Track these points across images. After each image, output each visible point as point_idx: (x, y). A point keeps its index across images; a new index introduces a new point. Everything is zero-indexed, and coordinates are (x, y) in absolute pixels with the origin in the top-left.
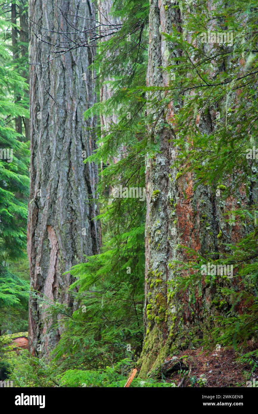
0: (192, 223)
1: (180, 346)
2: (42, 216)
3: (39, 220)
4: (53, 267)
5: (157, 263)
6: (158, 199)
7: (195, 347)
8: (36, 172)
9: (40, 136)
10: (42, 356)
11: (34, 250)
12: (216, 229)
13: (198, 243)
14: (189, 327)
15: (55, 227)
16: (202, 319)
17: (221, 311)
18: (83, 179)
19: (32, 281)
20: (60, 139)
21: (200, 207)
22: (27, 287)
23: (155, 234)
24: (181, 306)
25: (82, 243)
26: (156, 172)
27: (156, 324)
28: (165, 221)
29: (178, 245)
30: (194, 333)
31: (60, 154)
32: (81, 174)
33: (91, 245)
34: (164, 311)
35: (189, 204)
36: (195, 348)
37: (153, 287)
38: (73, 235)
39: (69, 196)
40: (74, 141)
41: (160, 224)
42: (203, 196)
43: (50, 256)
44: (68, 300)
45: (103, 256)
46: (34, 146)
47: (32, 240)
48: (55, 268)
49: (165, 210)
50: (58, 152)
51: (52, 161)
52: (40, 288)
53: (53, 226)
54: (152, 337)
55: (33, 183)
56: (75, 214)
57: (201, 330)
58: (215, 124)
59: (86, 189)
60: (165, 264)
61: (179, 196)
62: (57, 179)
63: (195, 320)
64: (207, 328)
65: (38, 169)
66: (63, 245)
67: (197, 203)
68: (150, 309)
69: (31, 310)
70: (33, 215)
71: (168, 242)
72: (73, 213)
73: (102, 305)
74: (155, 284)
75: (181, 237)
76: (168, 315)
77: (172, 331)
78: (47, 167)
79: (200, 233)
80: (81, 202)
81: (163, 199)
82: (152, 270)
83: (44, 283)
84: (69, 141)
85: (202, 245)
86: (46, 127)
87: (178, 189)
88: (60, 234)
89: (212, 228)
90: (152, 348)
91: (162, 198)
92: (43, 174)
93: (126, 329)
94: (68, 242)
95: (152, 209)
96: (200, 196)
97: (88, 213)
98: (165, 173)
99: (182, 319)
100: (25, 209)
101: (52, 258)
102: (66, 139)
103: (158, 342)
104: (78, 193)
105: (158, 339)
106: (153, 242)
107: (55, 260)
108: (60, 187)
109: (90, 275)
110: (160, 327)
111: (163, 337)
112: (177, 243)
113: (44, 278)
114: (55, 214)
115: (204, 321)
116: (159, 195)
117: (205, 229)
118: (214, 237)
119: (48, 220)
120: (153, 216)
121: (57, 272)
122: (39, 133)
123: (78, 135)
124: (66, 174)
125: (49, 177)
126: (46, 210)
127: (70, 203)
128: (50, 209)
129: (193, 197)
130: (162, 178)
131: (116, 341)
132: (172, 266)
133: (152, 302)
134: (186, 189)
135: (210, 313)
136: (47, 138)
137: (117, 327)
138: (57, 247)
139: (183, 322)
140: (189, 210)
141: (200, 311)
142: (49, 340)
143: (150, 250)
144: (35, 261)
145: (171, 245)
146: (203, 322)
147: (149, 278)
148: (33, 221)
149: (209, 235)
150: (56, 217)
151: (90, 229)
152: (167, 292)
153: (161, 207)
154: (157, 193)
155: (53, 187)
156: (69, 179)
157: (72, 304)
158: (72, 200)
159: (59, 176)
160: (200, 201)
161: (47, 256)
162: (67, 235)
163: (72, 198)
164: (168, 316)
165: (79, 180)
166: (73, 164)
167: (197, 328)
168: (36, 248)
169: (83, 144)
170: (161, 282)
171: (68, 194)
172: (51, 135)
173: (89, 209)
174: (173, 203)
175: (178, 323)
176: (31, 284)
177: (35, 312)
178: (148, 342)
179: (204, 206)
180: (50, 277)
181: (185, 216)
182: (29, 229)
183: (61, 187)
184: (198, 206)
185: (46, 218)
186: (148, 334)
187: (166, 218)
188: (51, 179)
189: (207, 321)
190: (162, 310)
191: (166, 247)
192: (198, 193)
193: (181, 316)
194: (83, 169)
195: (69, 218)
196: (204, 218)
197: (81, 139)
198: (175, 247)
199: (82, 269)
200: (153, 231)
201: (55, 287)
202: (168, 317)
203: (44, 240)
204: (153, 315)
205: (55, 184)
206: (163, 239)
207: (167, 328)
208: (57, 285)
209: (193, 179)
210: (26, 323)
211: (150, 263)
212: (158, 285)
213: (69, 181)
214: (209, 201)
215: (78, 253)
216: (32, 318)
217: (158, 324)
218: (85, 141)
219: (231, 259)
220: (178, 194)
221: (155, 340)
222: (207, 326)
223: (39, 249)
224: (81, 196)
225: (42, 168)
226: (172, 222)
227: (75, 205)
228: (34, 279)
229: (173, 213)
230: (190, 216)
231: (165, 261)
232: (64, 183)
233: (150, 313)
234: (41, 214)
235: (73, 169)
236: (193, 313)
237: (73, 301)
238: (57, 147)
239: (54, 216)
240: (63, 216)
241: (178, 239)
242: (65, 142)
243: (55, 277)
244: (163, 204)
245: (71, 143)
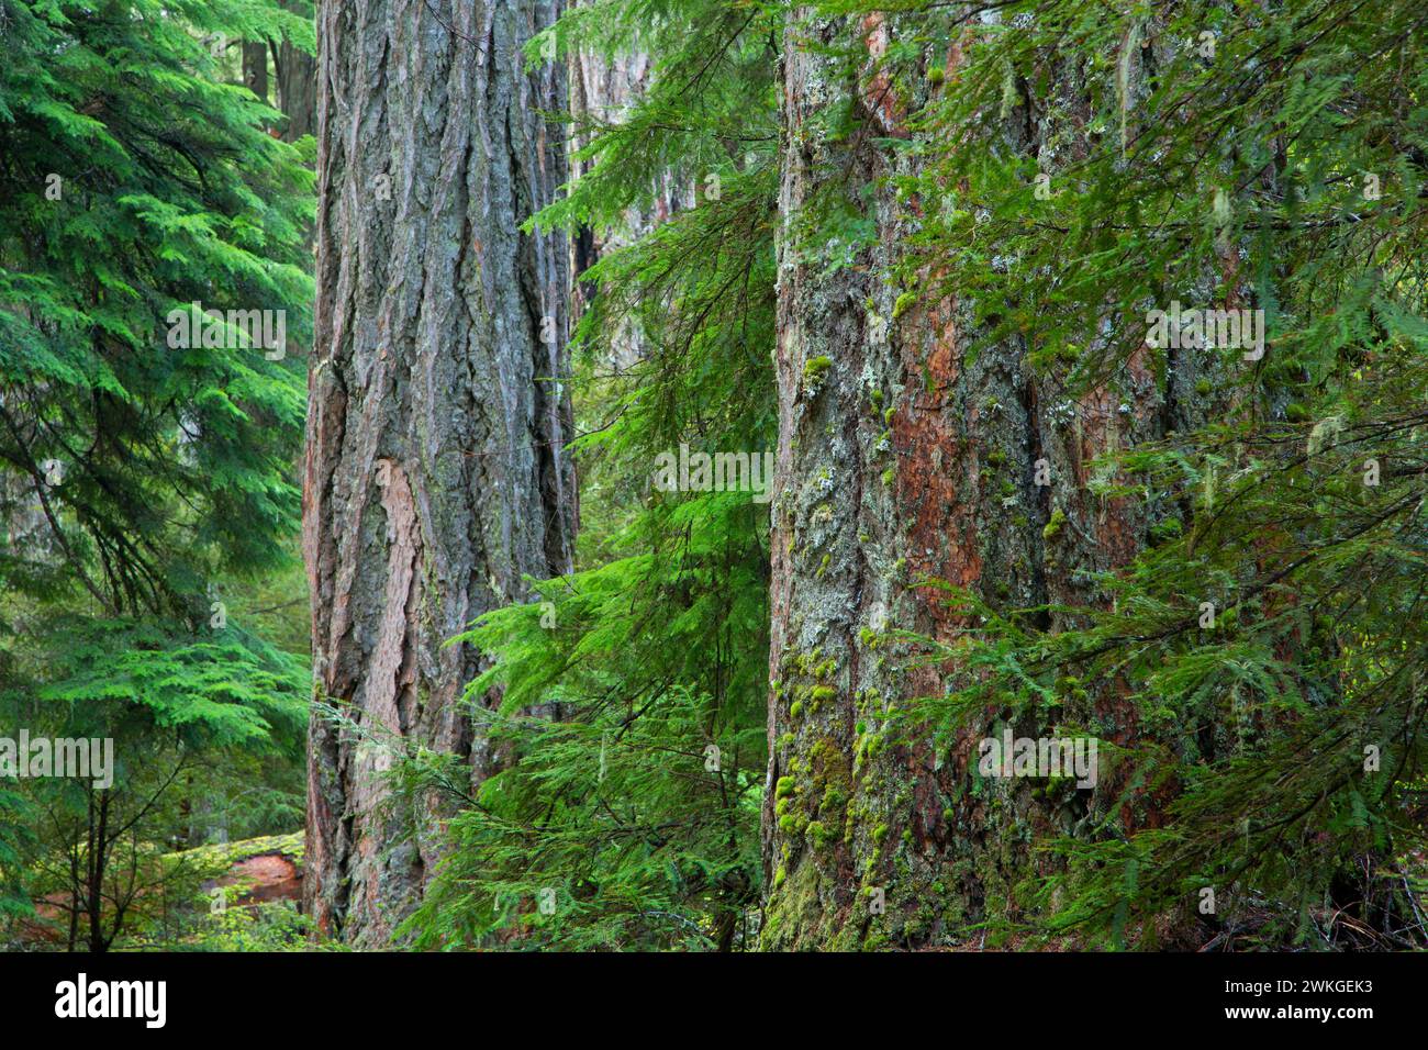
0: (950, 483)
1: (900, 933)
2: (362, 421)
3: (348, 436)
4: (400, 609)
5: (818, 628)
6: (824, 391)
7: (954, 936)
8: (339, 259)
9: (355, 125)
10: (357, 933)
11: (329, 545)
12: (1039, 505)
13: (970, 555)
14: (931, 864)
15: (407, 463)
16: (981, 836)
17: (1052, 808)
18: (512, 285)
19: (320, 658)
20: (431, 135)
21: (980, 422)
22: (295, 679)
23: (813, 519)
24: (904, 788)
25: (505, 525)
26: (817, 289)
27: (812, 852)
28: (849, 472)
29: (896, 565)
30: (951, 886)
31: (430, 194)
32: (507, 267)
33: (542, 531)
34: (840, 805)
35: (939, 410)
36: (953, 941)
37: (800, 714)
38: (475, 492)
39: (462, 348)
40: (483, 146)
41: (829, 483)
42: (991, 383)
43: (389, 569)
44: (454, 732)
45: (594, 581)
46: (332, 160)
47: (322, 509)
48: (406, 612)
49: (849, 428)
50: (422, 186)
51: (401, 216)
52: (348, 686)
53: (401, 460)
54: (796, 898)
55: (328, 297)
56: (483, 415)
57: (979, 876)
58: (1043, 115)
59: (524, 326)
60: (848, 632)
61: (903, 382)
62: (417, 286)
63: (957, 838)
64: (999, 867)
65: (346, 248)
66: (435, 531)
67: (971, 408)
68: (789, 794)
69: (316, 765)
70: (326, 417)
71: (859, 550)
72: (476, 411)
73: (602, 770)
74: (807, 703)
75: (910, 532)
76: (855, 818)
77: (868, 876)
78: (381, 240)
79: (979, 520)
80: (506, 372)
81: (843, 388)
82: (798, 652)
83: (367, 667)
84: (463, 143)
85: (986, 564)
86: (377, 92)
87: (898, 355)
88: (426, 488)
89: (1025, 500)
90: (796, 935)
91: (838, 386)
92: (363, 265)
93: (690, 857)
94: (456, 521)
95: (802, 427)
96: (983, 384)
97: (531, 412)
98: (851, 293)
99: (906, 833)
100: (290, 389)
101: (394, 578)
102: (453, 137)
103: (819, 917)
104: (494, 340)
105: (819, 904)
106: (802, 547)
107: (406, 584)
108: (428, 314)
109: (544, 649)
110: (827, 862)
111: (838, 895)
112: (894, 555)
113: (367, 649)
114: (406, 414)
115: (988, 843)
116: (827, 373)
117: (999, 503)
118: (1031, 534)
119: (382, 438)
120: (804, 452)
121: (415, 627)
122: (351, 110)
123: (496, 121)
124: (450, 268)
125: (386, 278)
126: (374, 400)
127: (464, 375)
128: (391, 397)
129: (955, 384)
130: (840, 311)
131: (655, 903)
132: (872, 639)
133: (795, 767)
134: (930, 355)
135: (1013, 814)
136: (382, 131)
137: (653, 848)
138: (415, 535)
139: (911, 845)
140: (941, 433)
141: (974, 805)
142: (383, 876)
143: (790, 580)
144: (333, 587)
145: (870, 561)
146: (984, 847)
147: (786, 679)
148: (327, 439)
149: (1012, 528)
150: (411, 427)
151: (537, 473)
152: (851, 732)
153: (834, 421)
154: (822, 368)
155: (402, 314)
156: (461, 285)
157: (470, 748)
158: (471, 366)
159: (425, 274)
160: (983, 400)
161: (376, 569)
162: (453, 494)
163: (472, 358)
164: (857, 822)
165: (499, 290)
166: (476, 232)
167: (961, 868)
168: (335, 541)
169: (513, 157)
170: (834, 699)
171: (458, 342)
172: (395, 119)
173: (536, 397)
174: (880, 408)
175: (892, 849)
176: (316, 669)
177: (329, 775)
178: (779, 914)
179: (995, 419)
180: (387, 647)
181: (926, 456)
182: (312, 470)
183: (430, 316)
184: (975, 418)
185: (376, 430)
186: (780, 886)
187: (853, 459)
188: (393, 285)
189: (999, 844)
190: (834, 798)
191: (853, 567)
192: (974, 370)
193: (906, 824)
194: (513, 251)
195: (462, 430)
196: (994, 464)
197: (509, 139)
198: (885, 569)
199: (517, 627)
200: (804, 507)
201: (407, 685)
202: (855, 825)
203: (364, 511)
204: (800, 818)
205: (409, 305)
206: (839, 540)
207: (851, 866)
208: (411, 677)
209: (958, 318)
210: (279, 802)
211: (790, 626)
212: (820, 707)
213: (460, 292)
214: (1014, 400)
215: (492, 560)
216: (319, 796)
217: (820, 851)
218: (522, 145)
219: (1110, 631)
220: (898, 374)
221: (805, 907)
222: (999, 861)
223: (347, 542)
224: (505, 349)
225: (362, 242)
226: (875, 477)
227: (484, 384)
228: (326, 651)
229: (882, 445)
230: (943, 457)
231: (846, 618)
232: (442, 300)
233: (787, 810)
234: (355, 413)
235: (476, 248)
236: (948, 812)
237: (472, 735)
238: (419, 165)
239: (404, 421)
240: (438, 424)
241: (898, 538)
242: (449, 148)
243: (406, 645)
244: (840, 409)
245: (469, 150)
